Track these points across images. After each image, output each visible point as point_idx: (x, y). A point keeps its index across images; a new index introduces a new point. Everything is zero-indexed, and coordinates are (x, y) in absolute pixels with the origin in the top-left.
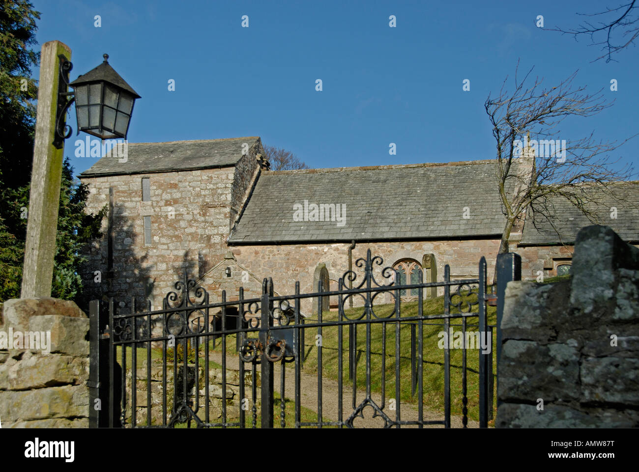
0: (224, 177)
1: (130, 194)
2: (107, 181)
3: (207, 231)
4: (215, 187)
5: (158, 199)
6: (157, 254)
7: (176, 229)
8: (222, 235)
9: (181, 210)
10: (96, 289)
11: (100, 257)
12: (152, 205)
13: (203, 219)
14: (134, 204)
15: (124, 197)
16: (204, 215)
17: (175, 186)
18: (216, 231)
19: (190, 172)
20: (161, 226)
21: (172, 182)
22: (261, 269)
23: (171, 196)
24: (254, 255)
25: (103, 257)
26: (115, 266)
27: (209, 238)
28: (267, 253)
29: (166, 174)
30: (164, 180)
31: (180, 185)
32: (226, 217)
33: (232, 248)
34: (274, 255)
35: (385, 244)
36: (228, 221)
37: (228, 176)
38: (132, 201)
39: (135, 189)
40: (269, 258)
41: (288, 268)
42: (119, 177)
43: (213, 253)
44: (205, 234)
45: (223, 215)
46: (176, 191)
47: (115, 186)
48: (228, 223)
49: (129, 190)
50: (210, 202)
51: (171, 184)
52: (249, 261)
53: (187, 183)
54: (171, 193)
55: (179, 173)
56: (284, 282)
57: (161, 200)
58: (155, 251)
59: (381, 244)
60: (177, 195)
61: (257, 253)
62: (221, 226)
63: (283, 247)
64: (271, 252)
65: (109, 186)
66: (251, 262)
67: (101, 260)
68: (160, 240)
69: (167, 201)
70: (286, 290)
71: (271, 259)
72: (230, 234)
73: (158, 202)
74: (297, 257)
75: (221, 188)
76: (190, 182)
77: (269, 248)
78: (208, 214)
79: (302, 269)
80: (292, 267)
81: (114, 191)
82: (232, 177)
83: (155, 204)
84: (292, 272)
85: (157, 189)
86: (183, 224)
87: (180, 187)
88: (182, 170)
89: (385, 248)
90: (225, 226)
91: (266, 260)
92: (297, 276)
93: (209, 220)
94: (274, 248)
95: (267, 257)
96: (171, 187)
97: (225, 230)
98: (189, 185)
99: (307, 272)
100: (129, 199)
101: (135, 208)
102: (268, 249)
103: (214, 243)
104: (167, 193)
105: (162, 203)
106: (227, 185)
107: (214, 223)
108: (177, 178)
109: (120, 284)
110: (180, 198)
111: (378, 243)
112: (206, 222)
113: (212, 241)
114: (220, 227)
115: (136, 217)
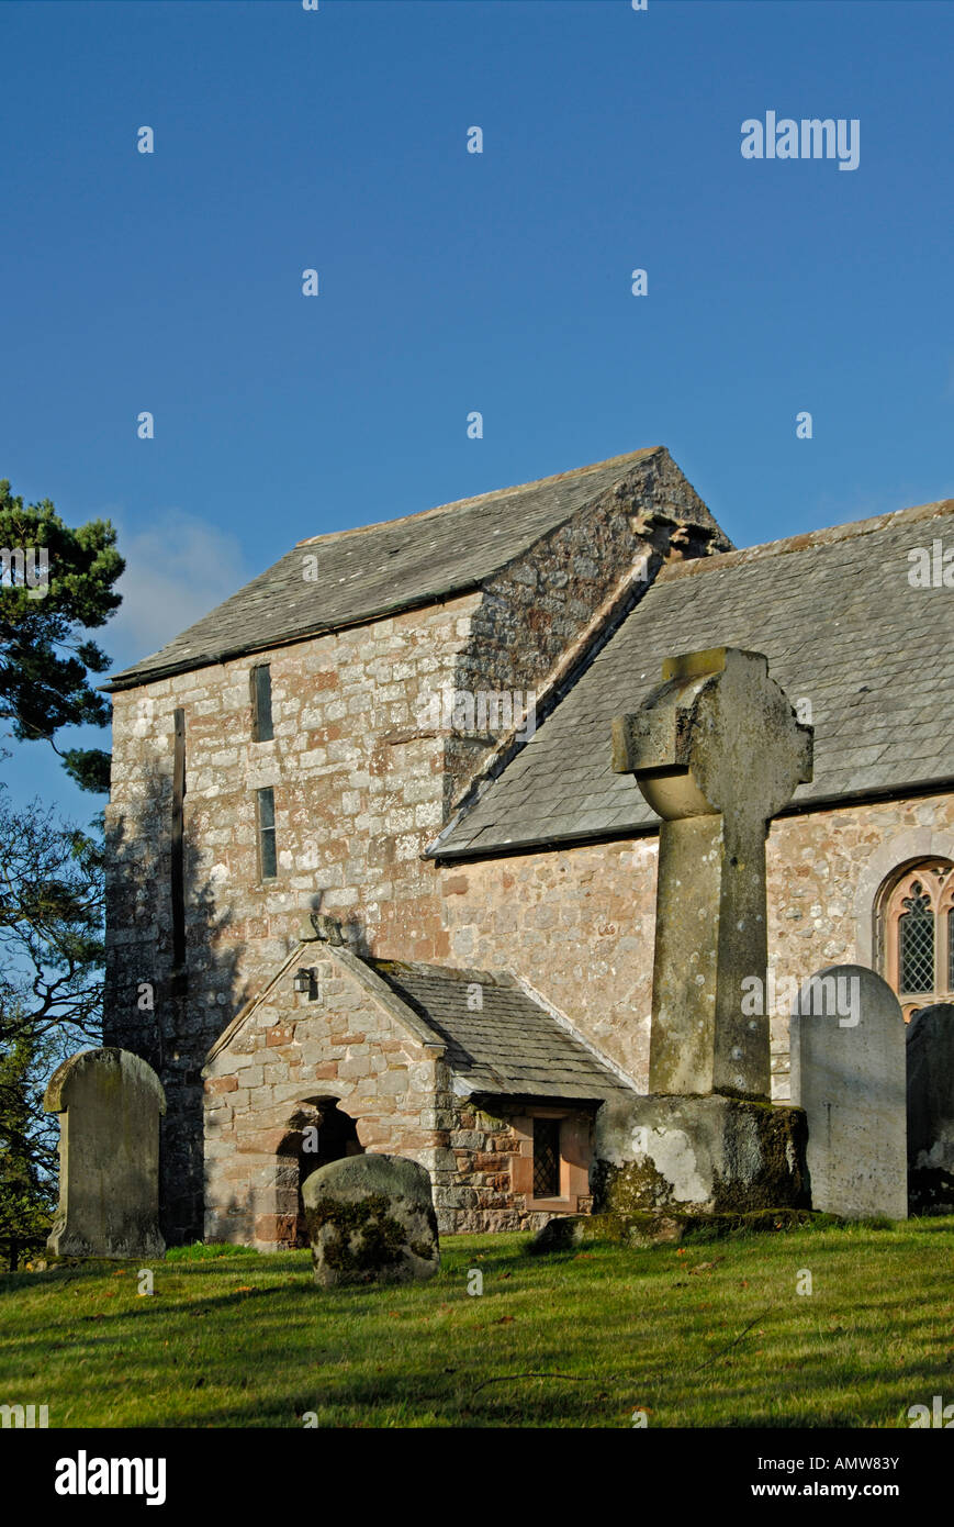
0: (445, 631)
1: (224, 723)
2: (171, 693)
3: (387, 821)
4: (413, 673)
5: (292, 729)
6: (288, 908)
7: (331, 820)
8: (423, 831)
9: (348, 756)
10: (145, 1033)
11: (154, 933)
12: (277, 752)
13: (378, 783)
14: (233, 754)
15: (210, 735)
16: (381, 770)
17: (329, 681)
18: (409, 819)
19: (365, 629)
20: (297, 817)
21: (323, 669)
22: (517, 935)
23: (323, 715)
24: (500, 889)
25: (162, 931)
26: (191, 955)
27: (391, 843)
28: (534, 880)
29: (307, 646)
30: (303, 666)
31: (345, 675)
32: (434, 772)
33: (447, 873)
34: (552, 886)
35: (855, 813)
36: (438, 784)
37: (455, 626)
38: (228, 746)
39: (236, 705)
40: (539, 896)
41: (587, 926)
42: (199, 672)
43: (402, 895)
44: (383, 834)
45: (427, 764)
46: (332, 696)
47: (189, 705)
48: (440, 789)
49: (221, 711)
50: (402, 724)
51: (320, 674)
52: (489, 910)
53: (361, 667)
54: (322, 706)
55: (341, 635)
56: (579, 973)
57: (300, 731)
58: (282, 898)
59: (843, 813)
60: (337, 711)
61: (508, 882)
62: (422, 802)
63: (574, 856)
64: (545, 874)
65: (172, 708)
66: (493, 915)
67: (158, 942)
68: (294, 861)
69: (313, 733)
70: (584, 1002)
71: (543, 898)
72: (445, 824)
73: (291, 738)
74: (612, 886)
75: (429, 673)
76: (367, 663)
77: (538, 861)
78: (391, 767)
79: (625, 925)
80: (600, 922)
81: (187, 720)
82: (465, 628)
83: (284, 749)
84: (599, 938)
85: (287, 699)
86: (349, 802)
87: (343, 684)
88: (347, 627)
89: (858, 827)
90: (431, 801)
91: (533, 902)
92: (611, 950)
93: (394, 787)
94: (551, 860)
95: (533, 893)
96: (322, 688)
97: (431, 814)
98: (364, 672)
99: (639, 934)
100: (222, 741)
101: (235, 766)
102: (537, 868)
103: (406, 862)
104: (314, 706)
105: (302, 742)
106: (446, 662)
107: (406, 795)
108: (335, 655)
109: (201, 1010)
110: (345, 718)
111: (835, 812)
112: (385, 793)
113: (400, 855)
114: (420, 807)
115: (236, 795)
